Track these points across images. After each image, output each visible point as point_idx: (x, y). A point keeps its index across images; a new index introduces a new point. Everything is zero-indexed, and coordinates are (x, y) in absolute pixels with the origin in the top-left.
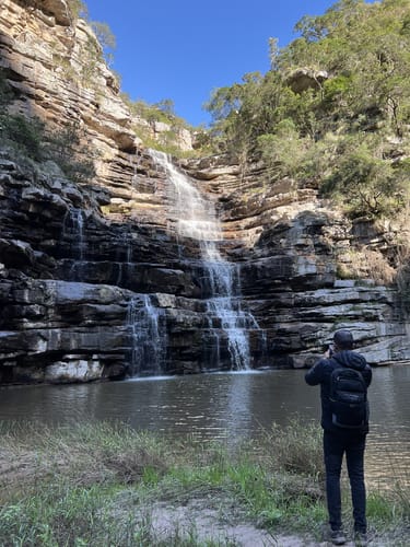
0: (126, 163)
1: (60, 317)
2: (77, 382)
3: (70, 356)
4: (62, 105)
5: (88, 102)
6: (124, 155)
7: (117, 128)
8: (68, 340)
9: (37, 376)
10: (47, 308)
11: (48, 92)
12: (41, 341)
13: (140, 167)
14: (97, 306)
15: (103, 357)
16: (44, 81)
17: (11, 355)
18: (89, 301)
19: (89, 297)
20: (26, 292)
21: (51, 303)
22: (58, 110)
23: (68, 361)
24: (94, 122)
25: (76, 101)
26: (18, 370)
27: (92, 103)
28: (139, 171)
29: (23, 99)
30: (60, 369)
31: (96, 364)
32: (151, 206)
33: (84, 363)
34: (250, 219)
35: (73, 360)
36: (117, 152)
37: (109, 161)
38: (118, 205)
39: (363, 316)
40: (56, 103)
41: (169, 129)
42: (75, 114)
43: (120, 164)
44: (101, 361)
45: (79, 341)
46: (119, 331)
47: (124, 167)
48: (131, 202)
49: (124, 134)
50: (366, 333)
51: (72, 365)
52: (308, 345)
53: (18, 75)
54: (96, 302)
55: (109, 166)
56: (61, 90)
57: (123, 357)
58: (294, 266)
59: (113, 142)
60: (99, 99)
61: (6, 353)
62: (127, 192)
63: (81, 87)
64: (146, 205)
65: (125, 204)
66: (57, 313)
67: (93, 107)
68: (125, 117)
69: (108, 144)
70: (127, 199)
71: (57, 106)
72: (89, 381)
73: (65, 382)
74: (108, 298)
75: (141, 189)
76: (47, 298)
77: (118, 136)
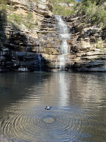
0: (46, 21)
1: (19, 59)
2: (23, 72)
3: (21, 67)
4: (28, 8)
5: (35, 6)
6: (46, 18)
7: (43, 11)
8: (20, 64)
9: (16, 70)
10: (16, 57)
11: (25, 6)
12: (15, 64)
13: (49, 21)
14: (26, 57)
15: (28, 67)
16: (23, 3)
17: (10, 66)
18: (24, 56)
19: (24, 55)
20: (12, 54)
21: (17, 56)
22: (27, 10)
23: (21, 68)
24: (37, 11)
25: (32, 7)
26: (12, 69)
27: (36, 6)
28: (49, 22)
29: (19, 9)
30: (20, 69)
31: (27, 68)
32: (53, 31)
33: (24, 68)
34: (78, 33)
35: (22, 68)
36: (44, 18)
37: (41, 21)
38: (44, 32)
39: (100, 59)
40: (27, 8)
41: (73, 5)
42: (32, 10)
43: (44, 21)
44: (28, 68)
45: (23, 64)
46: (32, 62)
47: (45, 22)
48: (48, 31)
49: (45, 13)
50: (100, 63)
51: (22, 69)
52: (83, 66)
53: (17, 3)
54: (26, 56)
55: (41, 22)
56: (28, 4)
57: (32, 67)
58: (83, 45)
59: (42, 16)
60: (38, 5)
61: (9, 66)
62: (46, 28)
63: (33, 2)
64: (52, 31)
65: (46, 32)
66: (18, 58)
67: (37, 7)
68: (45, 8)
69: (41, 16)
70: (46, 30)
71: (27, 9)
72: (25, 72)
73: (21, 72)
74: (29, 55)
75: (50, 27)
76: (16, 55)
77: (44, 14)
